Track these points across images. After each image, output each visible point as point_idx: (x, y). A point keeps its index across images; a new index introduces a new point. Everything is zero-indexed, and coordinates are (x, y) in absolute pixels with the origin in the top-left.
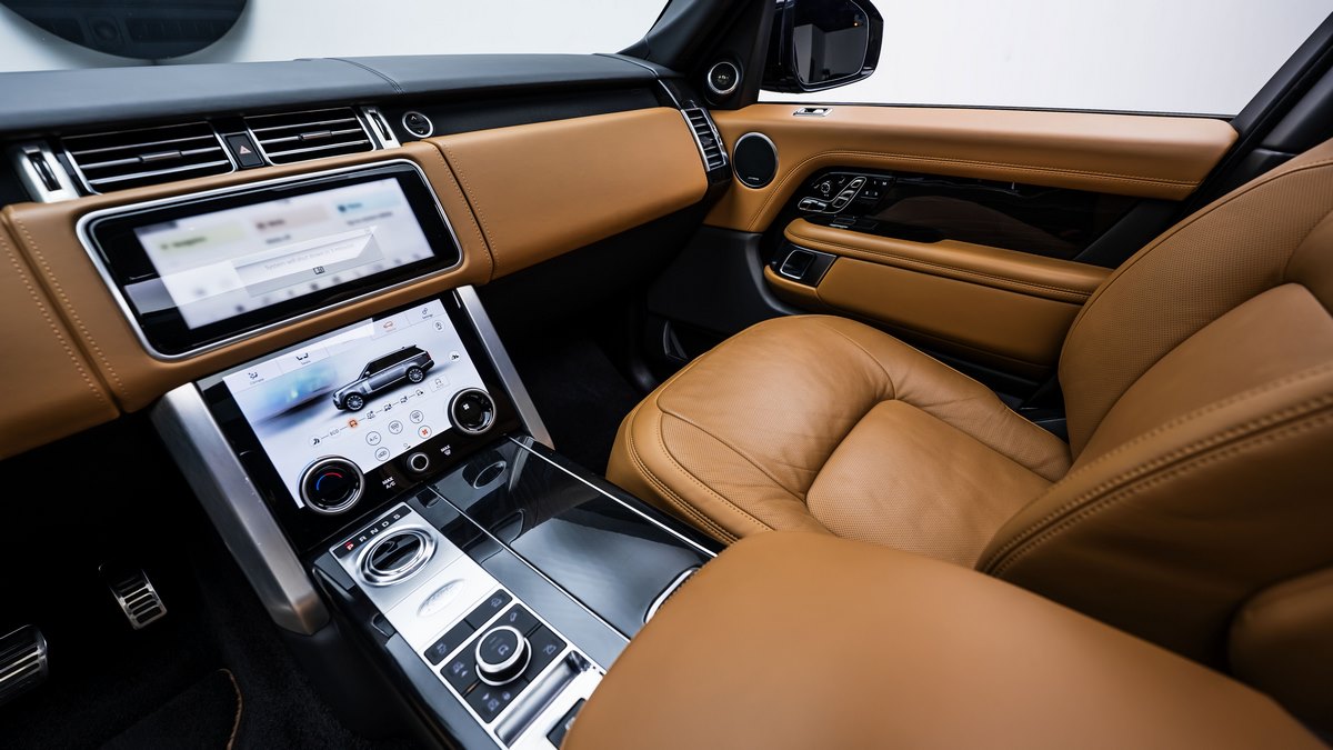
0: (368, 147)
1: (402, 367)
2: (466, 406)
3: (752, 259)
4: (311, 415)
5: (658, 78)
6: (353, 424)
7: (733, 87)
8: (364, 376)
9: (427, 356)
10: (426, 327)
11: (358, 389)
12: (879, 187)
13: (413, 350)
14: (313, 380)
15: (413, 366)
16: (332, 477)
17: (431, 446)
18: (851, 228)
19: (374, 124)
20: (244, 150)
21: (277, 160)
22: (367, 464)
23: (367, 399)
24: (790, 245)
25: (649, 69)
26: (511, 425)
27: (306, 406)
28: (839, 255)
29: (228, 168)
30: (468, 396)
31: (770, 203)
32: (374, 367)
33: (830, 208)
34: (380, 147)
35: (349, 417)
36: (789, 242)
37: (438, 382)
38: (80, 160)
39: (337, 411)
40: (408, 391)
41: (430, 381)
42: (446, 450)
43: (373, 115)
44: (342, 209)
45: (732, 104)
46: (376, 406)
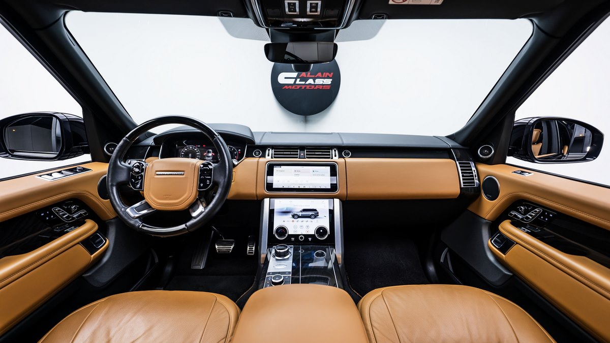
0: (329, 158)
1: (310, 213)
2: (321, 231)
3: (485, 233)
4: (286, 215)
5: (450, 148)
6: (293, 221)
7: (490, 155)
8: (301, 211)
9: (318, 213)
10: (322, 206)
11: (298, 214)
12: (548, 216)
13: (315, 210)
14: (290, 207)
15: (313, 214)
16: (282, 231)
17: (307, 236)
18: (532, 234)
19: (334, 152)
20: (302, 154)
21: (307, 157)
22: (290, 233)
23: (299, 217)
24: (500, 232)
26: (331, 242)
27: (286, 213)
28: (517, 243)
29: (297, 157)
30: (323, 229)
31: (495, 209)
32: (304, 210)
33: (522, 219)
34: (332, 158)
35: (293, 219)
36: (498, 229)
37: (317, 221)
38: (275, 151)
39: (291, 217)
40: (309, 220)
41: (316, 219)
42: (310, 239)
43: (335, 151)
44: (314, 171)
45: (488, 162)
46: (300, 219)
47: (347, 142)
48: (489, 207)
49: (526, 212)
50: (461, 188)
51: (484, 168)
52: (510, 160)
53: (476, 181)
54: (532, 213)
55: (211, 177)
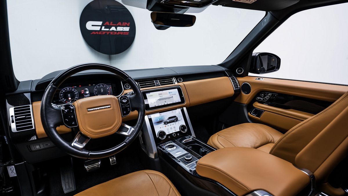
0: (173, 83)
1: (173, 119)
2: (182, 127)
3: (245, 111)
4: (160, 124)
5: (225, 71)
6: (166, 126)
7: (242, 73)
8: (168, 119)
9: (177, 118)
10: (177, 113)
11: (167, 121)
12: (275, 96)
13: (175, 117)
14: (161, 118)
16: (162, 133)
17: (176, 133)
18: (269, 105)
19: (174, 80)
20: (157, 83)
21: (161, 85)
22: (167, 134)
23: (168, 123)
24: (254, 108)
25: (223, 69)
26: (189, 133)
27: (159, 122)
28: (265, 111)
29: (155, 86)
30: (183, 126)
31: (249, 98)
32: (170, 118)
33: (263, 100)
34: (175, 84)
35: (165, 125)
36: (254, 107)
37: (178, 123)
38: (140, 84)
39: (164, 124)
40: (174, 123)
41: (177, 122)
42: (178, 134)
43: (174, 78)
44: (169, 93)
45: (242, 76)
46: (169, 124)
47: (179, 72)
48: (246, 98)
49: (265, 96)
50: (234, 90)
51: (240, 79)
52: (250, 74)
53: (239, 86)
54: (268, 96)
55: (130, 105)
